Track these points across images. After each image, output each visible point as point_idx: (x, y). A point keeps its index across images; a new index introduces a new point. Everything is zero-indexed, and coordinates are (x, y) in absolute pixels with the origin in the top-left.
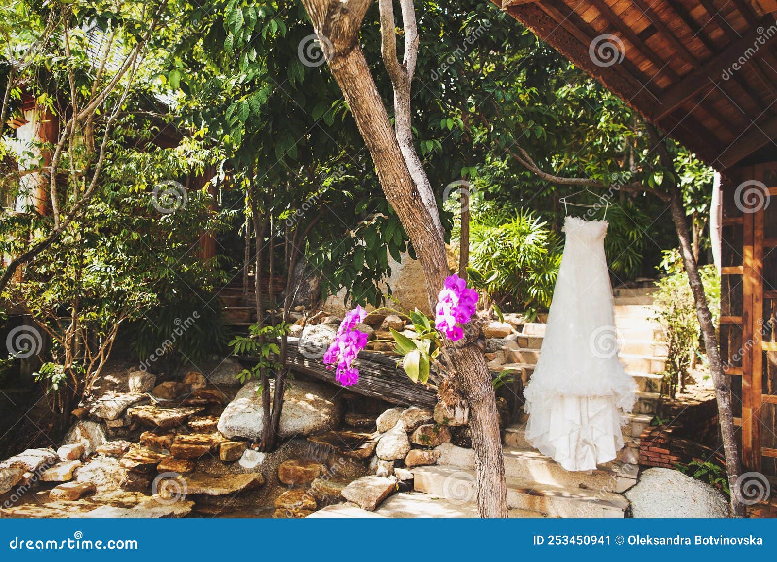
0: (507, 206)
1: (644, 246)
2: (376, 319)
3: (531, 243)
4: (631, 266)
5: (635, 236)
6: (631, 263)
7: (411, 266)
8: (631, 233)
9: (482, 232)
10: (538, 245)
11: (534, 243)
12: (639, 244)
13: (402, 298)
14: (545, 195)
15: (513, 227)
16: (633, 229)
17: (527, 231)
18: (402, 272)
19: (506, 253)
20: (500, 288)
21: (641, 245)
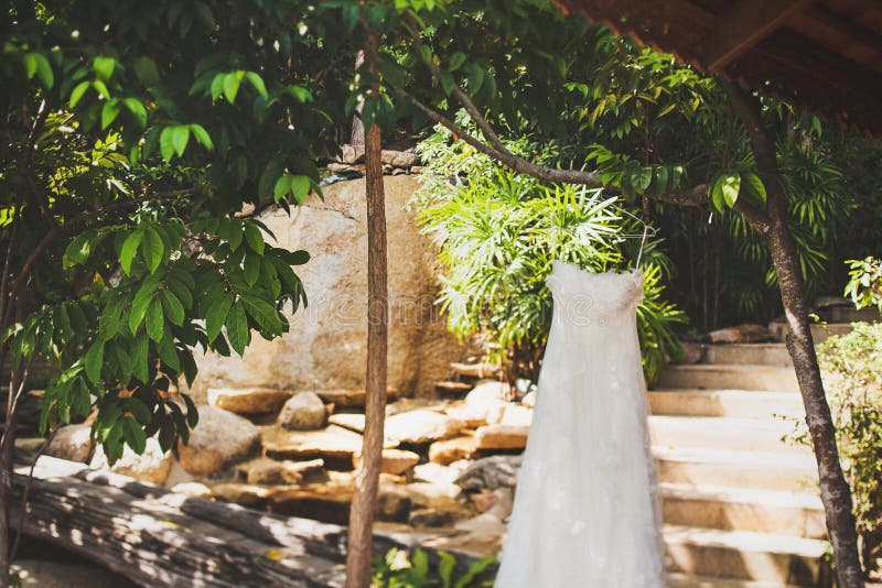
0: (550, 153)
1: (829, 235)
2: (270, 401)
3: (586, 242)
4: (805, 277)
5: (811, 214)
6: (804, 269)
7: (352, 280)
8: (804, 207)
9: (485, 216)
10: (598, 246)
11: (592, 242)
12: (819, 233)
13: (331, 349)
14: (620, 136)
15: (550, 206)
16: (806, 200)
17: (578, 215)
18: (333, 292)
19: (533, 264)
20: (524, 338)
21: (824, 235)
